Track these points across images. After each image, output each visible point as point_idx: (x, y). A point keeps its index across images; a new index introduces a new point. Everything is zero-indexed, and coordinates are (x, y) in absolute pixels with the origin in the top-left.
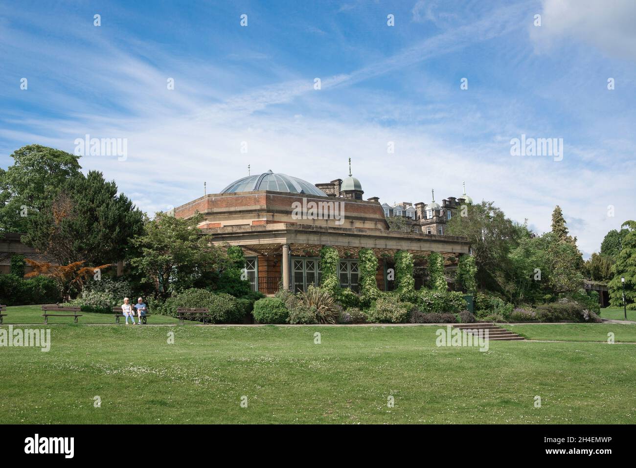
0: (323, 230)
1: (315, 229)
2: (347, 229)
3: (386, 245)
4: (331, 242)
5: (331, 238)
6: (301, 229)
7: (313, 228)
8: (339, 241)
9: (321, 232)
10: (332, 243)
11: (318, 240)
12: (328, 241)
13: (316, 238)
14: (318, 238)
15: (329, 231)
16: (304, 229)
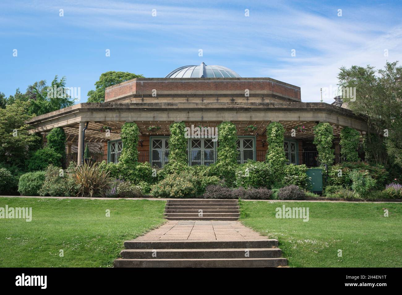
0: (124, 107)
1: (114, 107)
2: (152, 103)
3: (202, 117)
4: (132, 117)
5: (132, 114)
6: (99, 107)
7: (112, 106)
8: (141, 116)
9: (122, 109)
10: (134, 118)
11: (117, 117)
12: (129, 117)
13: (115, 115)
14: (118, 115)
15: (131, 107)
16: (101, 107)
